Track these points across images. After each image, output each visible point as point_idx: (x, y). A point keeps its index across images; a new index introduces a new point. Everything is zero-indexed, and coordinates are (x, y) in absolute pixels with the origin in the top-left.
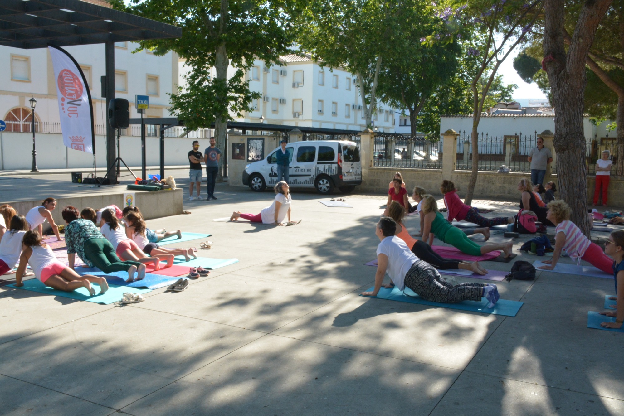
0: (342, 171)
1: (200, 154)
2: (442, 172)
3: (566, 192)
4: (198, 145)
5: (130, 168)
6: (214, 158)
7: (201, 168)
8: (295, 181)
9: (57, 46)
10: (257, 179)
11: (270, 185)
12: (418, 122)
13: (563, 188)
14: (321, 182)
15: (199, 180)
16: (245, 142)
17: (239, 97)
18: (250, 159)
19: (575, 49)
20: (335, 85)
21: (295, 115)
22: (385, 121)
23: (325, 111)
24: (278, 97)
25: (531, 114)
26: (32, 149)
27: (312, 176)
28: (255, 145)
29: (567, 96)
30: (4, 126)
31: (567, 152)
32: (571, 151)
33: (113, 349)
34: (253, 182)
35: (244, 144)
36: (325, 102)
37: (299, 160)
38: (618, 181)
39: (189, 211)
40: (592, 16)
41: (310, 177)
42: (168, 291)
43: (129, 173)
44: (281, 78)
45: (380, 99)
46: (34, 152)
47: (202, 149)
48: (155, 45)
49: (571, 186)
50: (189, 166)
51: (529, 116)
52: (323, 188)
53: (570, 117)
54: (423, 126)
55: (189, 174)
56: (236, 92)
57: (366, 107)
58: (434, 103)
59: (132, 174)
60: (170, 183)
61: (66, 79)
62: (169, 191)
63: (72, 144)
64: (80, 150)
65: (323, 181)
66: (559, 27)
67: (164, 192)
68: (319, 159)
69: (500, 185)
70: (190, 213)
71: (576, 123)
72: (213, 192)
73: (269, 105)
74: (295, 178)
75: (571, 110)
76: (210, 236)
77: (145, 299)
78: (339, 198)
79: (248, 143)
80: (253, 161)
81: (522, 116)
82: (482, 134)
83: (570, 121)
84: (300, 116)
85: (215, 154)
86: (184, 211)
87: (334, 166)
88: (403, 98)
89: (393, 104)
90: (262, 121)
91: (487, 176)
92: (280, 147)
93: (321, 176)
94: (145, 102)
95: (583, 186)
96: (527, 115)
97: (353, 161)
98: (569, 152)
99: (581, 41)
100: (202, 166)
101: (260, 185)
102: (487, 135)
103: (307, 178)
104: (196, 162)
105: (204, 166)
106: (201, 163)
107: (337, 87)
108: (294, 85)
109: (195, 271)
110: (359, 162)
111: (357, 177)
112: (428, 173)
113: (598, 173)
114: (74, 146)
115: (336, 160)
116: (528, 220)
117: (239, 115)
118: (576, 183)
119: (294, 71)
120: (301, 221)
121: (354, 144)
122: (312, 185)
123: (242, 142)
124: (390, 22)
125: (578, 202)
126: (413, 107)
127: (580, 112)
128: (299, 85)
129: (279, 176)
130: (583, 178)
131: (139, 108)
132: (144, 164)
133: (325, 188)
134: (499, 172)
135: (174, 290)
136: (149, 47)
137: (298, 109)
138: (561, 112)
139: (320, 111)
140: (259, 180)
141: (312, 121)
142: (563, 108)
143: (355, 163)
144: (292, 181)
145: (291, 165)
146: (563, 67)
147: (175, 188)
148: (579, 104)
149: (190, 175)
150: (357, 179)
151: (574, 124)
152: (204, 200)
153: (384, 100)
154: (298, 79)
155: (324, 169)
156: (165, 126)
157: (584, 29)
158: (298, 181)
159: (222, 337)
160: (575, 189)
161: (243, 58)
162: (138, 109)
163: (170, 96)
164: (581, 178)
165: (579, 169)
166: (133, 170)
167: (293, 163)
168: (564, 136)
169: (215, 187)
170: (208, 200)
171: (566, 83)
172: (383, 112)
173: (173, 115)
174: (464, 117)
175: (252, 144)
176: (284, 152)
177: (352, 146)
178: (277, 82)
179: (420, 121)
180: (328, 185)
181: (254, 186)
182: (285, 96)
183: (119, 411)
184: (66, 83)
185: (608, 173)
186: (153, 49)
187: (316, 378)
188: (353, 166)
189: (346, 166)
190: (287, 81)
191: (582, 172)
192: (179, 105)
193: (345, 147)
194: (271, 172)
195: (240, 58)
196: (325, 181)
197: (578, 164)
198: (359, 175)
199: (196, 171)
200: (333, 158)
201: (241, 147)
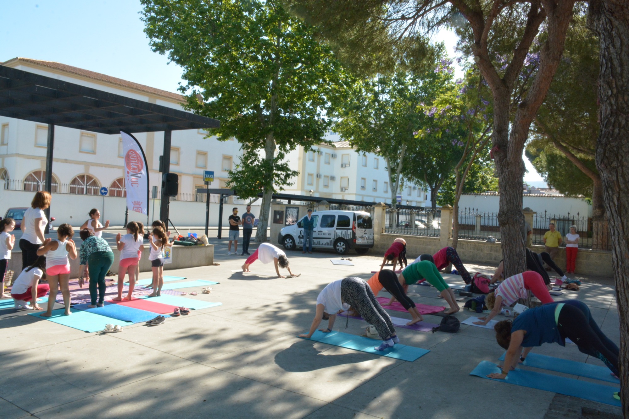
0: (356, 236)
1: (239, 218)
2: (439, 240)
3: (507, 259)
4: (237, 212)
5: (176, 228)
6: (249, 221)
7: (238, 230)
8: (319, 243)
9: (128, 132)
10: (289, 240)
11: (299, 245)
12: (439, 198)
13: (506, 256)
14: (339, 244)
15: (237, 239)
16: (284, 210)
17: (281, 174)
18: (287, 223)
19: (513, 142)
20: (375, 167)
21: (342, 190)
22: (418, 196)
23: (367, 187)
24: (329, 174)
25: (535, 194)
26: (126, 210)
27: (332, 239)
28: (291, 213)
29: (508, 180)
30: (106, 192)
31: (507, 226)
32: (511, 226)
33: (67, 368)
34: (286, 242)
35: (282, 212)
36: (367, 180)
37: (322, 226)
38: (588, 253)
39: (218, 263)
40: (524, 116)
41: (330, 240)
42: (146, 325)
43: (175, 231)
44: (332, 160)
45: (406, 179)
46: (127, 212)
47: (240, 214)
48: (220, 133)
49: (511, 255)
50: (229, 228)
51: (532, 196)
52: (340, 249)
53: (510, 197)
54: (444, 201)
55: (228, 234)
56: (278, 170)
57: (392, 185)
58: (453, 183)
59: (177, 232)
60: (203, 240)
61: (132, 157)
62: (202, 247)
63: (134, 207)
64: (139, 212)
65: (340, 244)
66: (505, 124)
67: (198, 247)
68: (338, 225)
69: (488, 252)
70: (219, 265)
71: (515, 202)
72: (247, 249)
73: (322, 181)
74: (318, 240)
75: (511, 192)
76: (219, 283)
77: (122, 330)
78: (348, 258)
79: (286, 211)
80: (289, 225)
81: (527, 196)
82: (473, 209)
83: (510, 200)
84: (346, 191)
85: (250, 218)
86: (214, 263)
87: (350, 232)
88: (425, 178)
89: (417, 182)
90: (311, 193)
91: (477, 244)
92: (307, 215)
93: (339, 240)
94: (211, 176)
95: (522, 255)
96: (531, 195)
97: (366, 228)
98: (509, 226)
99: (517, 135)
100: (240, 228)
101: (291, 244)
102: (477, 210)
103: (328, 241)
104: (235, 224)
105: (241, 228)
106: (239, 225)
107: (377, 168)
108: (342, 166)
109: (177, 310)
110: (372, 229)
111: (369, 241)
112: (428, 240)
113: (568, 245)
114: (135, 208)
115: (351, 227)
116: (482, 282)
117: (281, 189)
118: (516, 252)
119: (343, 155)
120: (300, 275)
121: (368, 214)
122: (332, 247)
123: (282, 210)
124: (411, 118)
125: (518, 268)
126: (434, 185)
127: (519, 193)
128: (347, 166)
129: (305, 237)
130: (522, 248)
131: (206, 180)
132: (207, 225)
133: (342, 249)
134: (487, 241)
135: (151, 324)
136: (215, 134)
137: (344, 185)
138: (504, 193)
139: (363, 187)
140: (291, 241)
141: (356, 194)
142: (505, 190)
143: (368, 230)
144: (316, 243)
145: (314, 229)
146: (505, 156)
147: (208, 244)
148: (518, 187)
149: (230, 235)
150: (369, 243)
151: (513, 203)
152: (239, 255)
153: (409, 179)
154: (346, 161)
155: (342, 234)
156: (224, 195)
157: (519, 127)
158: (321, 243)
159: (157, 363)
160: (515, 257)
161: (288, 144)
162: (205, 182)
163: (228, 172)
164: (520, 248)
165: (518, 240)
166: (178, 229)
167: (317, 228)
168: (506, 213)
169: (249, 246)
170: (242, 255)
171: (507, 169)
172: (416, 189)
173: (229, 187)
174: (477, 195)
175: (289, 212)
176: (309, 219)
177: (367, 216)
178: (329, 163)
179: (441, 198)
180: (344, 247)
181: (286, 246)
182: (334, 174)
183: (32, 415)
184: (132, 160)
185: (576, 246)
186: (218, 135)
187: (205, 401)
188: (366, 232)
189: (359, 232)
190: (337, 163)
191: (520, 243)
192: (235, 179)
193: (360, 217)
194: (300, 234)
195: (286, 144)
196: (342, 243)
197: (518, 237)
198: (371, 239)
199: (234, 232)
200: (349, 225)
201: (281, 213)
